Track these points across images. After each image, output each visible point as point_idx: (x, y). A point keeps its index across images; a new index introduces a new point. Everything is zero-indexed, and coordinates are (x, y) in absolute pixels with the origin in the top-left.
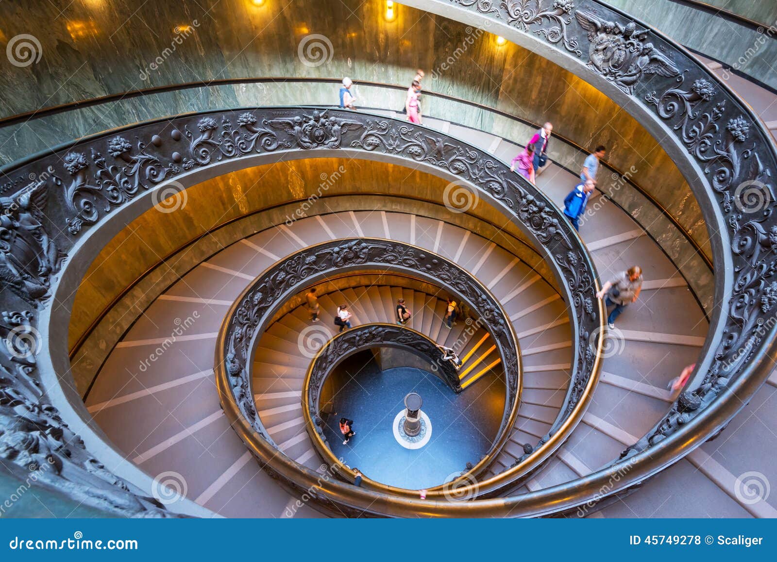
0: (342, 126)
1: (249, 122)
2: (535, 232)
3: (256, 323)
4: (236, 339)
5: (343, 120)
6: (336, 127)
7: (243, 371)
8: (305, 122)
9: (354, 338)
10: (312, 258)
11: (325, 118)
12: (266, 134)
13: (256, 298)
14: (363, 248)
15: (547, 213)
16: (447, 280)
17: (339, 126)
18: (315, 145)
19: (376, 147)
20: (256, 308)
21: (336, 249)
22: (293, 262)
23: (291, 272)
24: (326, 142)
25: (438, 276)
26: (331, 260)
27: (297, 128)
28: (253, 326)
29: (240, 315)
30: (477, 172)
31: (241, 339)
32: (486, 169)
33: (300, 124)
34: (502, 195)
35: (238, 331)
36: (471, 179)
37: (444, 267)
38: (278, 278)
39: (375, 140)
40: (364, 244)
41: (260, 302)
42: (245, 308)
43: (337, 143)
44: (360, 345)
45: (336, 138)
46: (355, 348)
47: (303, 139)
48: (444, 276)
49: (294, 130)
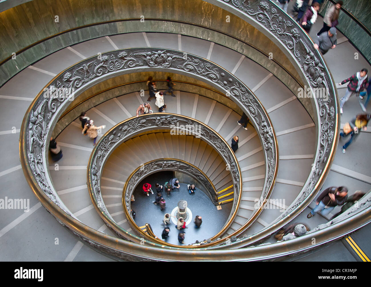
0: (173, 59)
1: (123, 56)
2: (264, 141)
3: (109, 149)
4: (98, 157)
5: (174, 55)
6: (170, 58)
7: (98, 172)
8: (153, 55)
9: (162, 164)
10: (144, 121)
11: (164, 54)
12: (131, 60)
13: (110, 138)
14: (174, 120)
15: (270, 135)
16: (218, 147)
17: (172, 58)
18: (156, 65)
19: (191, 70)
20: (110, 142)
21: (159, 118)
22: (133, 121)
23: (131, 126)
24: (163, 64)
25: (215, 144)
26: (155, 122)
27: (148, 57)
28: (106, 151)
29: (102, 146)
30: (245, 99)
31: (100, 157)
32: (249, 99)
33: (150, 56)
34: (255, 116)
35: (100, 153)
36: (241, 101)
37: (218, 140)
38: (123, 129)
39: (191, 67)
40: (174, 118)
41: (112, 140)
42: (104, 142)
43: (168, 66)
44: (165, 168)
45: (168, 63)
46: (161, 169)
47: (150, 63)
48: (218, 145)
49: (147, 58)
